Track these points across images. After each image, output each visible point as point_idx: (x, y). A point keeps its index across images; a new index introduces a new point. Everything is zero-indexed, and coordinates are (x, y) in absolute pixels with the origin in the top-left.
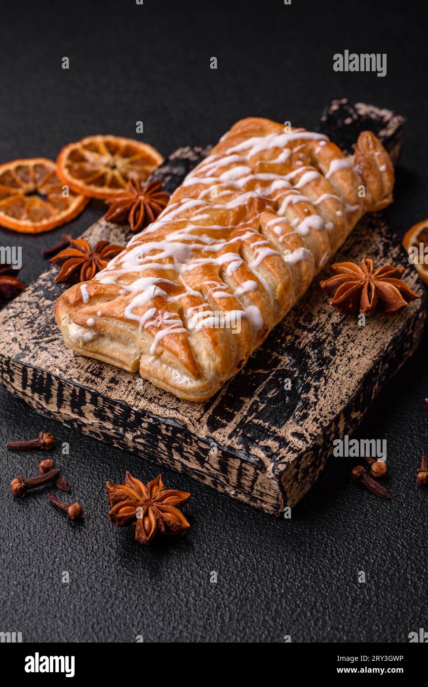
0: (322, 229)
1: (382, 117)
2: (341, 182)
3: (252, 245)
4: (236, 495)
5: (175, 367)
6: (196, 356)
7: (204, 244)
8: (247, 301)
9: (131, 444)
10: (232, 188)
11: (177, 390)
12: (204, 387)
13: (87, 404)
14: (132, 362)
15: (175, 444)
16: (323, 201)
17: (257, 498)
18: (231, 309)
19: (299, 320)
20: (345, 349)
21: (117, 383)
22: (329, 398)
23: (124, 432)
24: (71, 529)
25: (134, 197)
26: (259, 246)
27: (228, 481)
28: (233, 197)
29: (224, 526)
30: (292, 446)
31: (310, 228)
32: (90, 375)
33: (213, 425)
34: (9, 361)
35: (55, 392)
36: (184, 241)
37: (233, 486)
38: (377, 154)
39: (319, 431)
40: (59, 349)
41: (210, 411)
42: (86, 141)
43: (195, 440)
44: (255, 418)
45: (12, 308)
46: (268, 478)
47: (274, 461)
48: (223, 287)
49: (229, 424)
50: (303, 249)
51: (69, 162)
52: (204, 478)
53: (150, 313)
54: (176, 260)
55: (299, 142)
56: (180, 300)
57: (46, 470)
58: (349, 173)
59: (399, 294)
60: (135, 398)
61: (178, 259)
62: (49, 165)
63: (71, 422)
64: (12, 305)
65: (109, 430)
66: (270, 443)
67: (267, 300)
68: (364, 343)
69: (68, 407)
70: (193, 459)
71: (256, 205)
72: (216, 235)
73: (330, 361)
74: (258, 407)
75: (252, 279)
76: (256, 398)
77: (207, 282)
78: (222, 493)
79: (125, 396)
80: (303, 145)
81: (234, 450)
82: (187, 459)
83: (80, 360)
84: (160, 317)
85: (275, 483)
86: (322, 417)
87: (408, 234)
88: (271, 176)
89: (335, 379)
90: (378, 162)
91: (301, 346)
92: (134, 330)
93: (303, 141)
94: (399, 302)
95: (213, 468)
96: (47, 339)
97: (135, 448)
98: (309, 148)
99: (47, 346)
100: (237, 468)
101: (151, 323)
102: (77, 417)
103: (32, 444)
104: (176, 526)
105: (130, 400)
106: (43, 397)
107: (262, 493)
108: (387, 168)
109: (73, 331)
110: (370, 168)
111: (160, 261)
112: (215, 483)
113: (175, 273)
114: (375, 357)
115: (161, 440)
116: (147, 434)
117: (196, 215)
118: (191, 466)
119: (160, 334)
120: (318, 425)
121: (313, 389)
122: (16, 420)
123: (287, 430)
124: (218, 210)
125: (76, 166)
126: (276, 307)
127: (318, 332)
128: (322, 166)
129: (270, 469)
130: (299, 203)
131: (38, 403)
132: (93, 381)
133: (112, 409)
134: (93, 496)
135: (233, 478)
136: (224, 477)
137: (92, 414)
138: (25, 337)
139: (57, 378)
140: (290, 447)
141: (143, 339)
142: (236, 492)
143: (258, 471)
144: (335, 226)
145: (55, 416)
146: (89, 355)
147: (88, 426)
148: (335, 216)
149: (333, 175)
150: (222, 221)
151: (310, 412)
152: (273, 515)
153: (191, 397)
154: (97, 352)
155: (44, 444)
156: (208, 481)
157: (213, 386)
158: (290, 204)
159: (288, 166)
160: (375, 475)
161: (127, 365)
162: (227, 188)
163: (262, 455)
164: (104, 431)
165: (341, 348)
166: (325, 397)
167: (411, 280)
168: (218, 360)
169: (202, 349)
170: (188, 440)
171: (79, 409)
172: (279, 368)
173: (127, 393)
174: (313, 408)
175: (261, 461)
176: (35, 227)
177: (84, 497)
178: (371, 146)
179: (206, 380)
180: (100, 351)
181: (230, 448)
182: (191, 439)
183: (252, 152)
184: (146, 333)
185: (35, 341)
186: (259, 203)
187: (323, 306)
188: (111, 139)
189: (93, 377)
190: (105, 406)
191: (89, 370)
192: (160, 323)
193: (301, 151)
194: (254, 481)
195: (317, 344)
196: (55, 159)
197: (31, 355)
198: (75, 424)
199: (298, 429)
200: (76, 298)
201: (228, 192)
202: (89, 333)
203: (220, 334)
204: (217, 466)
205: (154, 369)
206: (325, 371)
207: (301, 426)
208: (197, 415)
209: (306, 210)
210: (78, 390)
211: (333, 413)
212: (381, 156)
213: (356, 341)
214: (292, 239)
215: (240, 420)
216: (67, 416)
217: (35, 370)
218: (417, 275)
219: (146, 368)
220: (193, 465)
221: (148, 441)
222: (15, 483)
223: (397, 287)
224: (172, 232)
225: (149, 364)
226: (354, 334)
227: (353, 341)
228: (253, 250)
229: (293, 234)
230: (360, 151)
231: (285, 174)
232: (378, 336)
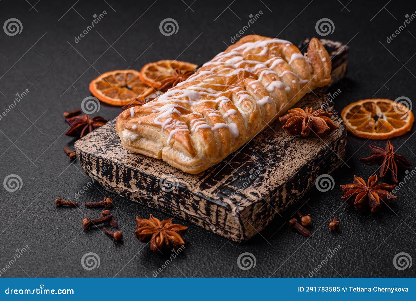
0: (282, 88)
1: (335, 46)
2: (297, 65)
3: (237, 93)
4: (216, 231)
5: (181, 151)
6: (193, 144)
7: (209, 93)
8: (230, 120)
9: (157, 203)
10: (231, 67)
11: (182, 166)
12: (197, 162)
13: (133, 179)
14: (158, 152)
15: (181, 200)
16: (284, 75)
17: (228, 231)
18: (218, 122)
19: (265, 139)
20: (291, 154)
21: (149, 166)
22: (276, 177)
23: (153, 195)
24: (115, 245)
25: (176, 77)
26: (241, 93)
27: (211, 221)
28: (231, 71)
29: (207, 247)
30: (249, 199)
31: (275, 87)
32: (135, 162)
33: (203, 187)
34: (89, 156)
35: (114, 174)
36: (197, 90)
37: (214, 224)
38: (320, 51)
39: (267, 193)
40: (119, 150)
41: (203, 181)
42: (160, 62)
43: (191, 195)
44: (230, 185)
45: (96, 131)
46: (233, 216)
47: (237, 206)
48: (215, 111)
49: (213, 187)
50: (268, 97)
51: (148, 71)
52: (198, 221)
53: (168, 120)
54: (190, 99)
55: (274, 44)
56: (188, 116)
57: (104, 215)
58: (303, 61)
59: (326, 124)
60: (159, 173)
61: (191, 98)
62: (136, 73)
63: (124, 193)
64: (97, 130)
65: (144, 195)
66: (236, 197)
67: (242, 121)
68: (303, 152)
69: (122, 183)
70: (191, 208)
71: (243, 74)
72: (217, 89)
73: (281, 159)
74: (232, 179)
75: (233, 109)
76: (232, 175)
77: (206, 109)
78: (208, 231)
79: (153, 172)
80: (276, 46)
81: (214, 199)
82: (188, 209)
83: (131, 155)
84: (174, 123)
85: (237, 218)
86: (270, 185)
87: (345, 109)
88: (255, 62)
89: (282, 168)
90: (321, 56)
91: (264, 151)
92: (159, 131)
93: (277, 44)
94: (325, 127)
95: (202, 213)
96: (113, 145)
97: (159, 205)
98: (280, 48)
99: (112, 148)
100: (215, 211)
101: (168, 126)
102: (127, 189)
103: (99, 204)
104: (176, 243)
105: (156, 174)
106: (108, 177)
107: (230, 227)
108: (327, 59)
109: (125, 135)
110: (316, 60)
111: (180, 99)
112: (203, 223)
113: (189, 105)
114: (309, 159)
115: (173, 198)
116: (165, 195)
117: (207, 78)
118: (190, 214)
119: (173, 132)
120: (267, 189)
121: (267, 172)
122: (93, 193)
123: (248, 192)
124: (220, 77)
125: (151, 73)
126: (249, 128)
127: (275, 145)
128: (287, 58)
129: (234, 210)
130: (270, 74)
131: (106, 182)
132: (136, 165)
133: (145, 180)
134: (131, 230)
135: (214, 218)
136: (209, 218)
137: (135, 186)
138: (100, 145)
139: (115, 164)
140: (248, 199)
141: (164, 136)
142: (216, 229)
143: (227, 212)
144: (291, 89)
145: (115, 190)
146: (135, 150)
147: (133, 194)
148: (291, 83)
149: (293, 62)
150: (221, 82)
151: (263, 183)
152: (237, 242)
153: (190, 170)
154: (138, 148)
155: (106, 203)
156: (200, 224)
157: (203, 163)
158: (264, 75)
159: (266, 57)
160: (303, 224)
161: (156, 155)
162: (227, 67)
163: (230, 202)
164: (142, 196)
165: (289, 153)
166: (273, 176)
167: (338, 122)
168: (207, 147)
169: (198, 141)
170: (188, 196)
171: (128, 183)
172: (248, 161)
173: (155, 171)
174: (265, 181)
175: (228, 205)
176: (122, 102)
177: (126, 231)
178: (317, 47)
179: (199, 158)
180: (140, 147)
181: (211, 198)
182: (189, 194)
183: (246, 50)
184: (165, 132)
185: (106, 146)
186: (245, 74)
187: (281, 133)
188: (175, 62)
189: (136, 163)
190: (142, 179)
191: (135, 160)
192: (173, 126)
193: (275, 49)
194: (225, 219)
195: (274, 151)
196: (139, 70)
197: (102, 152)
198: (126, 194)
199: (255, 191)
200: (127, 114)
201: (228, 68)
202: (134, 135)
203: (209, 133)
204: (204, 212)
205: (170, 154)
206: (276, 164)
207: (257, 189)
208: (195, 182)
209: (273, 78)
210: (126, 169)
211: (278, 184)
212: (323, 53)
213: (298, 150)
214: (262, 91)
215: (220, 185)
216: (121, 189)
217: (103, 160)
218: (342, 121)
219: (166, 154)
220: (191, 212)
221: (166, 199)
222: (85, 220)
223: (325, 120)
224: (190, 86)
225: (167, 151)
226: (298, 147)
227: (296, 150)
228: (238, 95)
229: (263, 89)
230: (310, 49)
231: (264, 61)
232: (312, 149)
